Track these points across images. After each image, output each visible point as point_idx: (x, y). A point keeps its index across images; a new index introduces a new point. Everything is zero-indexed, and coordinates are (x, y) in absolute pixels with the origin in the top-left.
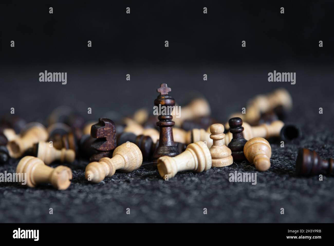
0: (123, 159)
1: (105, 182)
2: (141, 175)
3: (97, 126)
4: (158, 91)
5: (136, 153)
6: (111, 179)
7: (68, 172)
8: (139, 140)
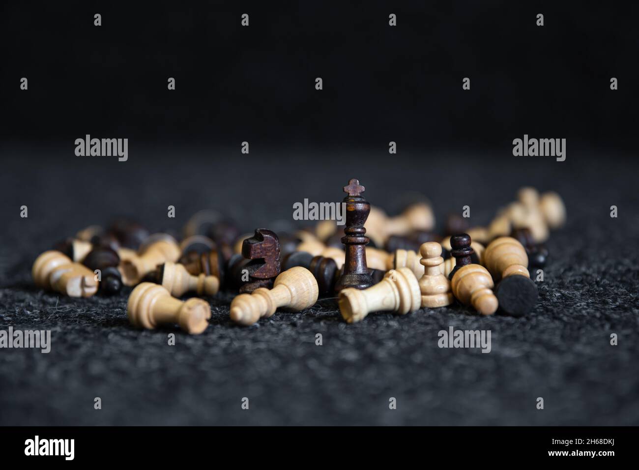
0: (289, 292)
1: (261, 324)
2: (315, 316)
3: (251, 241)
4: (345, 190)
5: (309, 283)
6: (269, 321)
7: (205, 308)
8: (315, 264)
